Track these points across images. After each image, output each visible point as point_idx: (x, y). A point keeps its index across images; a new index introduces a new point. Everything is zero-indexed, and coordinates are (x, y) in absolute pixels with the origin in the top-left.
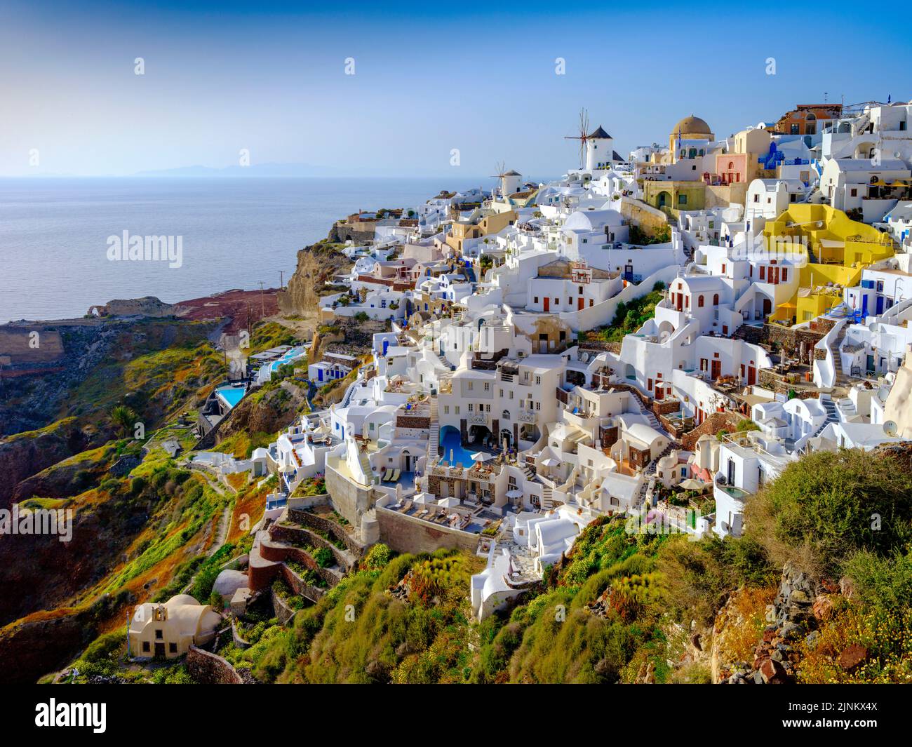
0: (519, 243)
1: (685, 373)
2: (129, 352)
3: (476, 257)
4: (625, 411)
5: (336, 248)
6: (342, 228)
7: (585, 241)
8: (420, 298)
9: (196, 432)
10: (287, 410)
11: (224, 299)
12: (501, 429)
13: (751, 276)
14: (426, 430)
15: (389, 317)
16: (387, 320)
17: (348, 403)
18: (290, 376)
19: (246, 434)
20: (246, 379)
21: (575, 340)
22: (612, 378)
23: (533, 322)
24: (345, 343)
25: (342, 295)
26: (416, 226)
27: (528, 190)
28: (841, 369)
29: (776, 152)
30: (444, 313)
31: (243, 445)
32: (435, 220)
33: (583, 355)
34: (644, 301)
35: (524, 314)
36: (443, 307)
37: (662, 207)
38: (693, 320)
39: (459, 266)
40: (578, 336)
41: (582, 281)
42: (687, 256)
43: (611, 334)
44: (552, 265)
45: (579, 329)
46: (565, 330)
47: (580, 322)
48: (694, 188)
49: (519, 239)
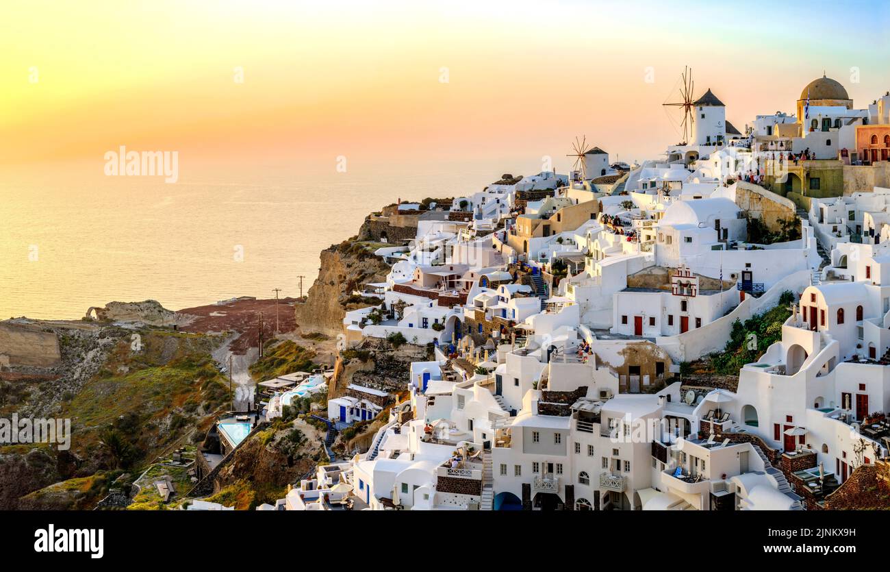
0: (604, 243)
1: (822, 413)
2: (126, 365)
3: (547, 261)
4: (745, 470)
5: (368, 248)
6: (376, 222)
7: (689, 240)
8: (472, 316)
9: (192, 473)
10: (300, 457)
11: (232, 309)
12: (576, 498)
14: (476, 498)
15: (432, 341)
16: (429, 345)
17: (375, 454)
18: (305, 413)
19: (249, 484)
20: (253, 412)
21: (677, 374)
22: (726, 425)
23: (621, 350)
24: (375, 373)
25: (374, 309)
26: (471, 220)
27: (616, 173)
30: (503, 336)
31: (246, 498)
32: (494, 212)
33: (688, 394)
34: (768, 318)
35: (608, 339)
36: (503, 329)
37: (789, 193)
38: (831, 342)
39: (524, 273)
40: (681, 368)
41: (685, 293)
42: (822, 256)
43: (725, 364)
44: (645, 272)
45: (682, 359)
46: (664, 360)
47: (683, 349)
48: (829, 168)
49: (603, 238)
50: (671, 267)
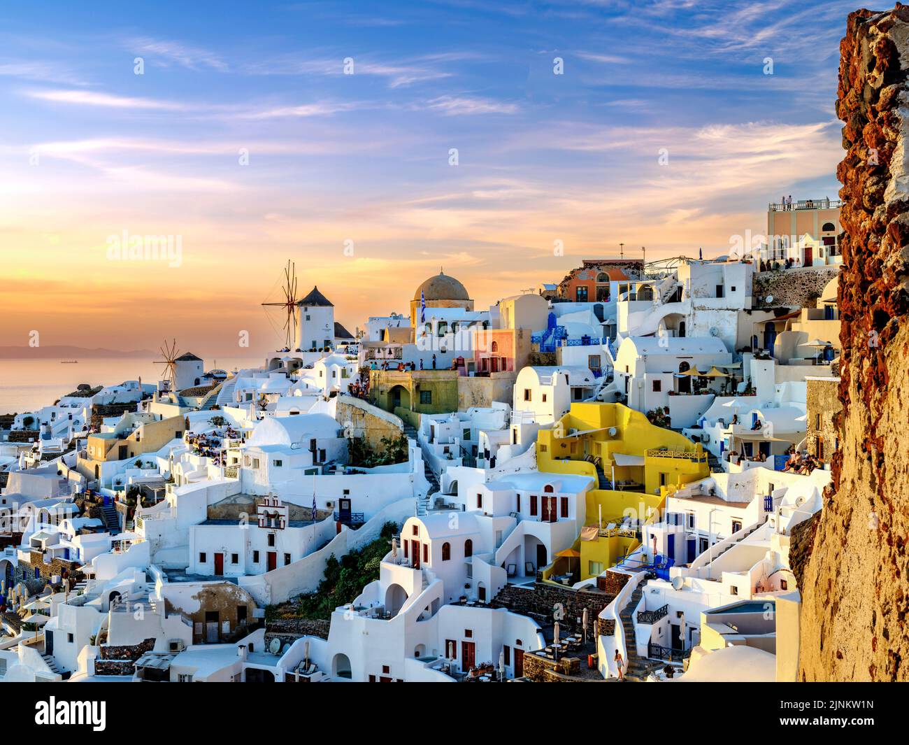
0: (187, 467)
1: (423, 664)
3: (122, 489)
7: (279, 463)
8: (27, 558)
13: (519, 510)
21: (261, 620)
22: (314, 677)
23: (196, 594)
26: (36, 440)
27: (210, 383)
28: (634, 648)
29: (555, 326)
30: (65, 582)
32: (65, 430)
33: (273, 643)
34: (367, 553)
35: (183, 581)
36: (64, 573)
37: (397, 408)
38: (434, 582)
39: (94, 505)
40: (266, 613)
41: (273, 525)
42: (430, 482)
43: (316, 606)
44: (228, 501)
45: (268, 602)
46: (246, 603)
47: (269, 590)
48: (442, 380)
49: (187, 461)
50: (259, 494)
